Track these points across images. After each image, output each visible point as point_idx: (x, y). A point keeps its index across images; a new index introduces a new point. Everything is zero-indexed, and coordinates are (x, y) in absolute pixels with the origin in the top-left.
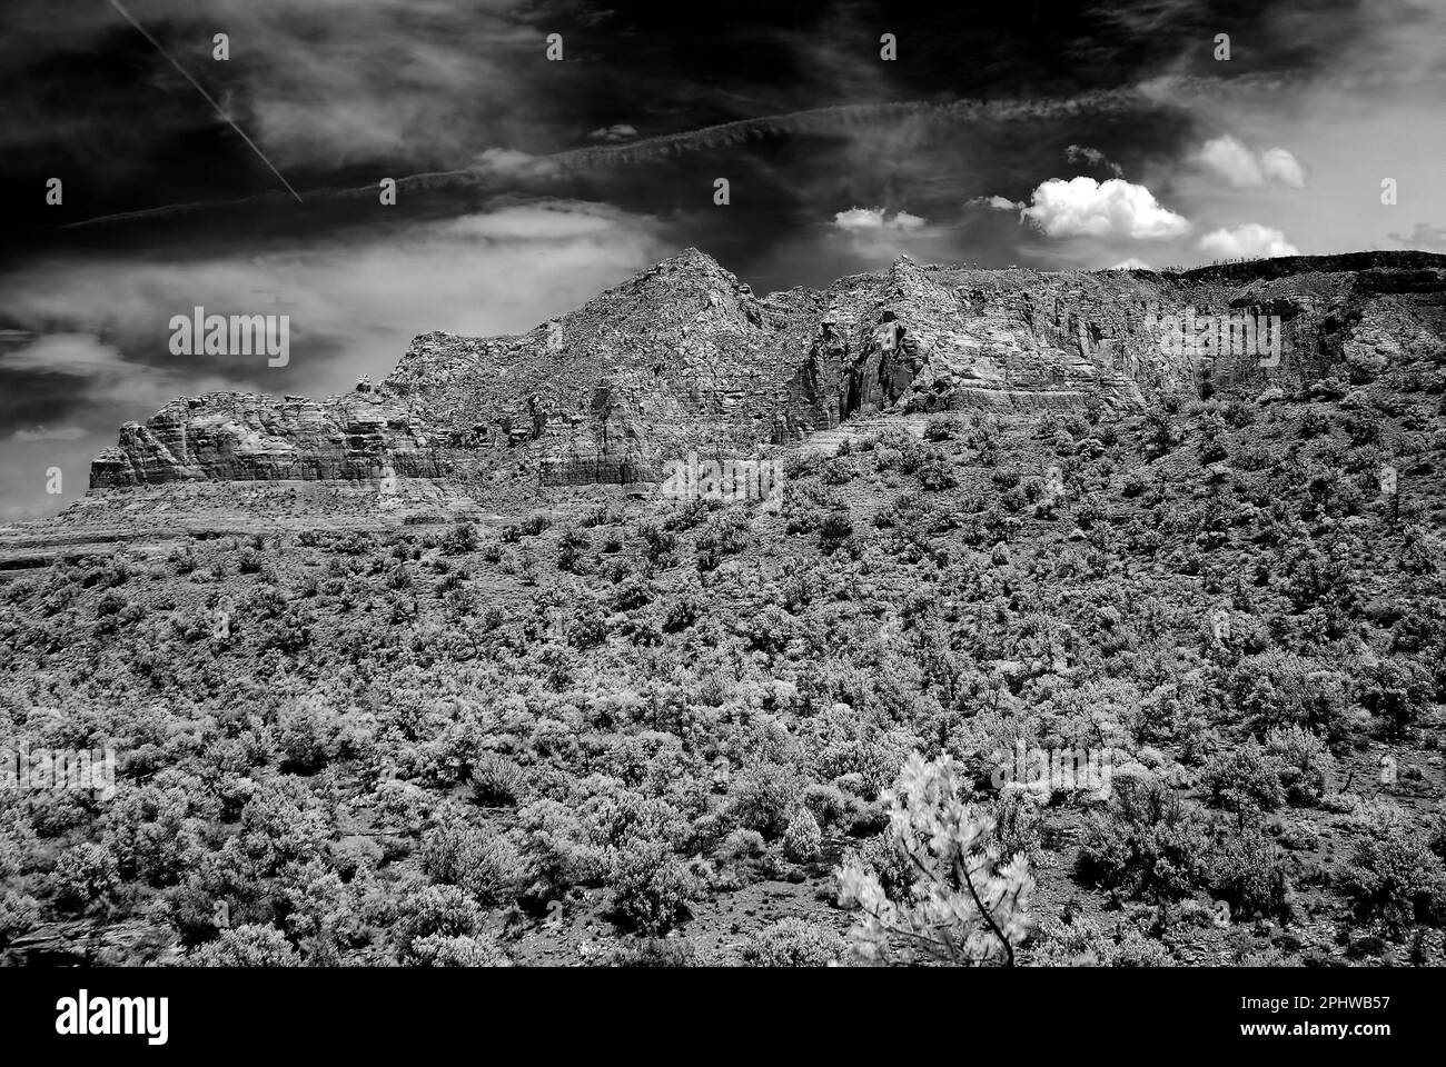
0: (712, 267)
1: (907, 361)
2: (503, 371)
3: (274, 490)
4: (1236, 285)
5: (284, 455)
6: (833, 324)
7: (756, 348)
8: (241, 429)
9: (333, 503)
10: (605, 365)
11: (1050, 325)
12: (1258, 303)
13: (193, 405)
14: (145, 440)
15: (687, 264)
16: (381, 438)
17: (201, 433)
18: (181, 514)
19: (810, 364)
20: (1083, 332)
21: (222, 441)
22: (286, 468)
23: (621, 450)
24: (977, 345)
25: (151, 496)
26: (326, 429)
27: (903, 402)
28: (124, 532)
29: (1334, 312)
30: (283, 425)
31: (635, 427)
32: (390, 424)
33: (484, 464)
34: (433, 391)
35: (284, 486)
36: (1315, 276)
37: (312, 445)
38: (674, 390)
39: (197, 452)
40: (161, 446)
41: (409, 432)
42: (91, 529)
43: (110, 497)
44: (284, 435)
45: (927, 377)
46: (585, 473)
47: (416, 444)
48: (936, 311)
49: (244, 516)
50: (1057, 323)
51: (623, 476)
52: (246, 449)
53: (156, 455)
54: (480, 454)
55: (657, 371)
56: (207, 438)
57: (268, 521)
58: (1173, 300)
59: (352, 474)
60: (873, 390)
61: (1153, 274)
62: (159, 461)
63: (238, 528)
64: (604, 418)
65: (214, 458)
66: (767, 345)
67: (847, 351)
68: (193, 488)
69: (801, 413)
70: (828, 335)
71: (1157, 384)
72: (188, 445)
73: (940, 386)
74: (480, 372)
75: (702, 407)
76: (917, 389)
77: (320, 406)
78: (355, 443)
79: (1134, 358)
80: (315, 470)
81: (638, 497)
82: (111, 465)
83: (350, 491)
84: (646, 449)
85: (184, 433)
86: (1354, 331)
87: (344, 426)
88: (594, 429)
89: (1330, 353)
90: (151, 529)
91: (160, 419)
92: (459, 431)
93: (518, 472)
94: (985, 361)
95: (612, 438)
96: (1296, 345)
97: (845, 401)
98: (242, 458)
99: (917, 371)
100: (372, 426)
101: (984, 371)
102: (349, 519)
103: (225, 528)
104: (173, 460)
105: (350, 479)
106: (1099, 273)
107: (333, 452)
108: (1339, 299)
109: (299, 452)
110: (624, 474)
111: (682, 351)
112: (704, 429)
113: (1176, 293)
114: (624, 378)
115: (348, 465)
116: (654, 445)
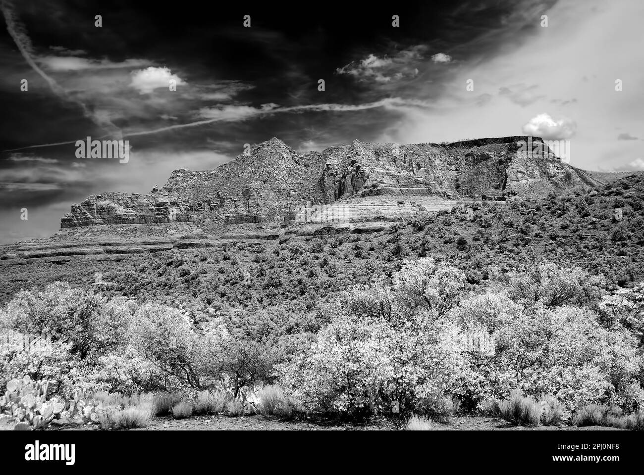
0: (283, 145)
1: (361, 177)
2: (206, 183)
3: (129, 228)
4: (467, 149)
5: (131, 215)
6: (330, 165)
7: (301, 173)
8: (117, 206)
9: (151, 232)
10: (245, 181)
11: (403, 163)
12: (475, 155)
13: (98, 197)
14: (81, 210)
15: (273, 143)
16: (168, 208)
17: (102, 207)
18: (96, 237)
19: (322, 179)
20: (414, 166)
21: (109, 210)
22: (133, 220)
23: (254, 211)
24: (385, 171)
25: (84, 231)
26: (148, 205)
27: (360, 192)
28: (76, 244)
29: (502, 158)
30: (132, 204)
31: (259, 203)
32: (171, 203)
33: (201, 217)
34: (181, 190)
35: (133, 226)
36: (495, 145)
37: (142, 211)
38: (272, 189)
39: (100, 214)
40: (87, 212)
41: (178, 206)
42: (63, 243)
43: (68, 231)
44: (132, 207)
45: (369, 183)
46: (241, 219)
47: (180, 210)
48: (369, 160)
49: (119, 237)
50: (405, 163)
51: (255, 220)
52: (118, 213)
53: (85, 215)
54: (199, 213)
55: (265, 182)
56: (104, 209)
57: (128, 239)
58: (445, 154)
59: (157, 221)
60: (349, 188)
61: (438, 145)
62: (87, 218)
63: (117, 242)
64: (248, 199)
65: (106, 216)
66: (305, 172)
67: (337, 174)
68: (99, 227)
69: (320, 196)
70: (329, 168)
71: (440, 184)
72: (97, 212)
73: (374, 186)
74: (198, 183)
75: (283, 195)
76: (365, 188)
77: (145, 197)
78: (158, 210)
79: (432, 175)
80: (144, 219)
81: (261, 228)
82: (68, 219)
83: (157, 227)
84: (263, 211)
85: (95, 208)
86: (509, 164)
87: (154, 204)
88: (244, 203)
89: (500, 172)
90: (85, 243)
91: (86, 202)
92: (192, 205)
93: (215, 220)
94: (387, 177)
95: (251, 207)
96: (489, 169)
97: (337, 192)
98: (117, 216)
99: (365, 181)
100: (164, 204)
101: (387, 181)
102: (157, 237)
103: (112, 242)
104: (91, 217)
105: (157, 223)
106: (419, 145)
107: (150, 213)
108: (503, 153)
109: (137, 213)
110: (256, 219)
111: (275, 175)
112: (284, 203)
113: (446, 151)
114: (255, 185)
115: (156, 218)
116: (266, 209)
